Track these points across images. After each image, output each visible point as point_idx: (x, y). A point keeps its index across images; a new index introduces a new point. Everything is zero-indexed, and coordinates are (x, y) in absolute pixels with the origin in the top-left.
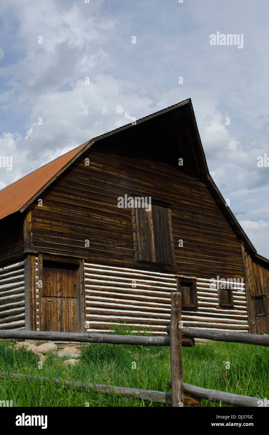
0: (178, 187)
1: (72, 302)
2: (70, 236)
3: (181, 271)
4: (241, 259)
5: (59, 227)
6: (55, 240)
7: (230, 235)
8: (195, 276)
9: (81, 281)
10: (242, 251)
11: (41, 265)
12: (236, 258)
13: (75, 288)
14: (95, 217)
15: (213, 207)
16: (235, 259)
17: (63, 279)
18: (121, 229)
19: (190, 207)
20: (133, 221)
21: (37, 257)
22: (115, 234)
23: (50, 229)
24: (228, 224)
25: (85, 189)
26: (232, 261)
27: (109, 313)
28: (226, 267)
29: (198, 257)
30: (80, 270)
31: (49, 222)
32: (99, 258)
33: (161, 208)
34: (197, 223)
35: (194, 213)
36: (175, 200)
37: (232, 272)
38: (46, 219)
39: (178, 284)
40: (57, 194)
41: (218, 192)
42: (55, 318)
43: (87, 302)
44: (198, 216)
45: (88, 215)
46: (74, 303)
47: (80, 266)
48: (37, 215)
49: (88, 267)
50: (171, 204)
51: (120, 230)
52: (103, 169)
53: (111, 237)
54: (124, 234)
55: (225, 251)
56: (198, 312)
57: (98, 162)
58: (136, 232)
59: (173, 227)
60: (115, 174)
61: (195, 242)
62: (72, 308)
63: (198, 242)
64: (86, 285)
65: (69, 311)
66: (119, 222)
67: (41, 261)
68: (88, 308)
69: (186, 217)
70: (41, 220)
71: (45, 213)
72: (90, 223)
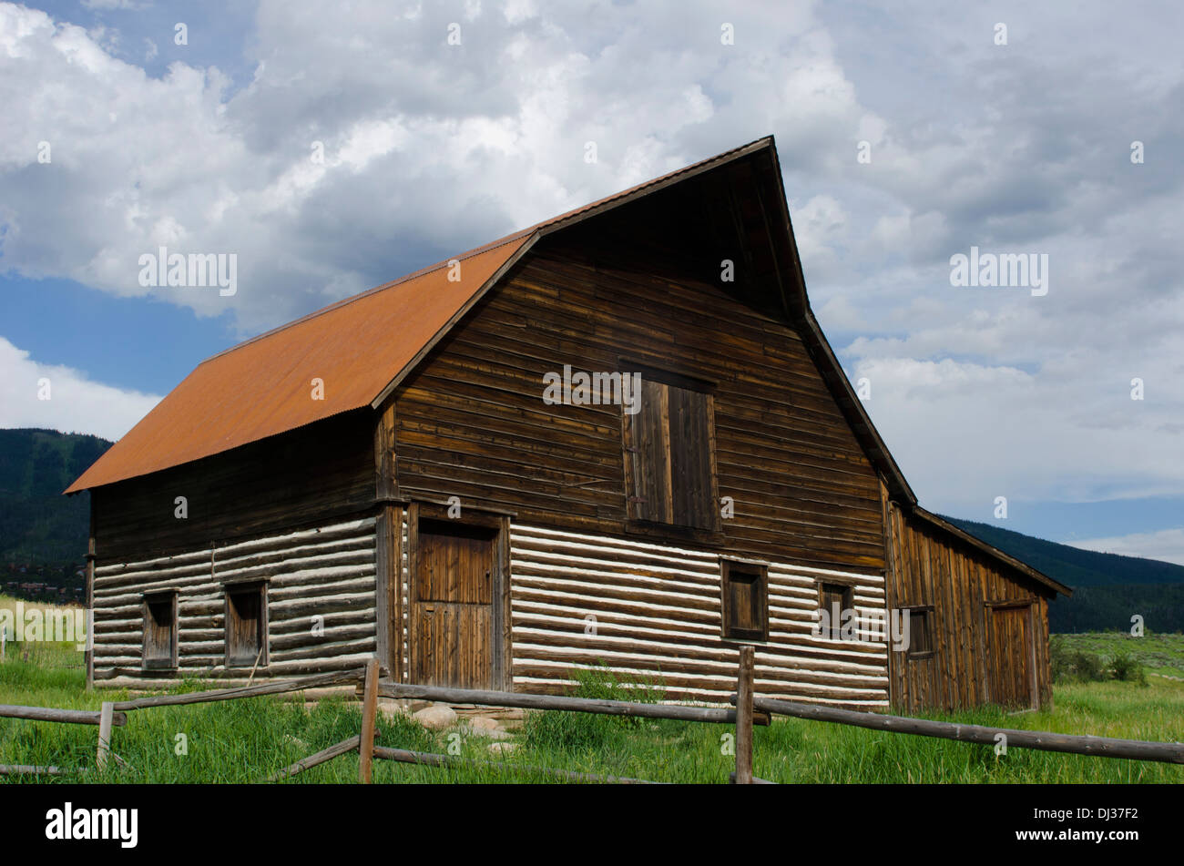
0: (733, 341)
1: (481, 614)
2: (480, 462)
3: (732, 544)
4: (879, 517)
5: (456, 441)
6: (445, 470)
7: (854, 460)
8: (764, 557)
9: (501, 567)
10: (881, 499)
11: (415, 528)
12: (867, 515)
13: (488, 581)
15: (816, 391)
16: (863, 517)
17: (461, 561)
18: (595, 445)
19: (760, 390)
20: (624, 426)
21: (405, 510)
22: (582, 456)
23: (435, 446)
24: (850, 432)
25: (516, 349)
26: (855, 524)
27: (563, 642)
28: (841, 536)
29: (773, 512)
30: (500, 540)
31: (432, 429)
32: (544, 514)
33: (690, 393)
34: (775, 430)
35: (769, 405)
36: (724, 373)
37: (854, 550)
38: (427, 421)
39: (724, 577)
40: (451, 362)
41: (829, 353)
42: (441, 649)
43: (515, 614)
44: (778, 412)
45: (520, 412)
46: (484, 617)
47: (501, 531)
48: (407, 412)
49: (519, 533)
50: (715, 385)
51: (592, 447)
52: (558, 299)
53: (568, 465)
54: (601, 456)
55: (840, 498)
56: (769, 644)
57: (546, 285)
58: (630, 452)
59: (718, 440)
60: (584, 311)
61: (768, 475)
62: (479, 627)
63: (776, 476)
64: (514, 577)
65: (472, 635)
66: (591, 428)
67: (415, 519)
68: (515, 629)
69: (748, 415)
70: (415, 425)
71: (425, 408)
72: (527, 431)
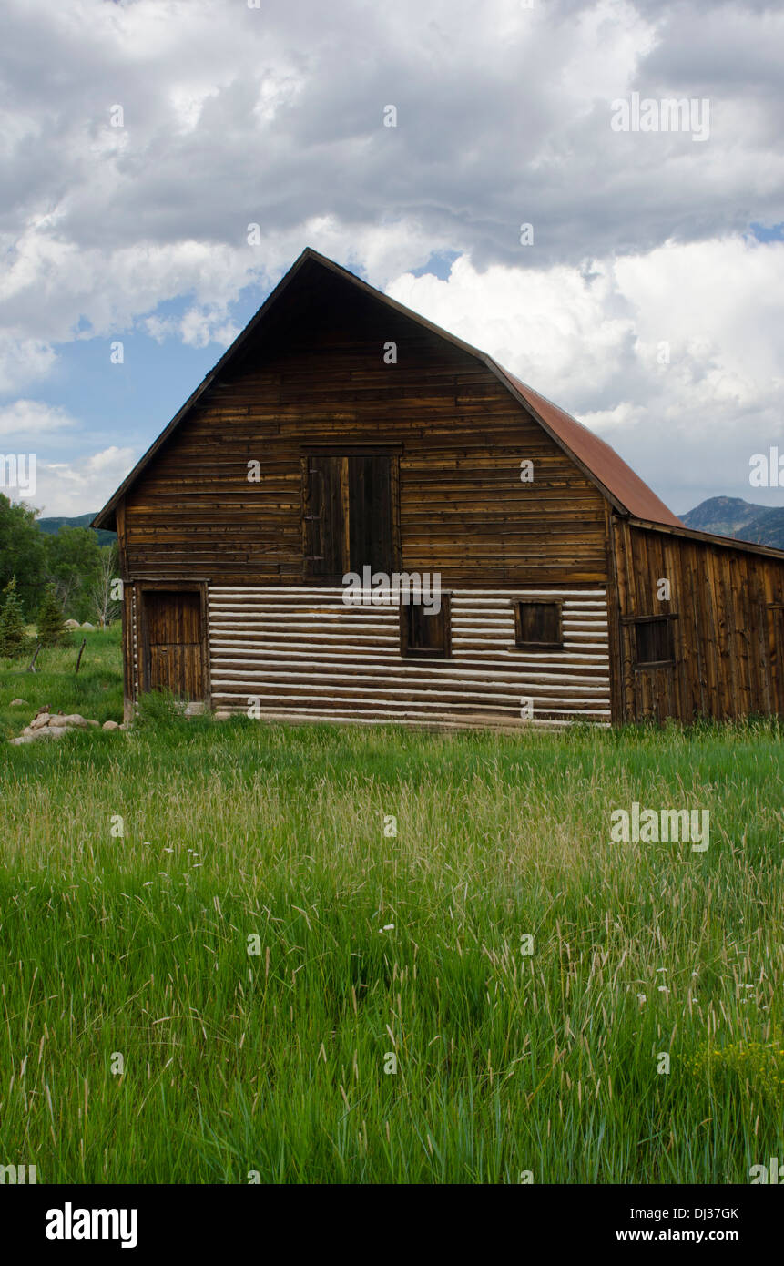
2: (186, 547)
5: (170, 535)
6: (161, 557)
11: (140, 598)
14: (230, 506)
18: (279, 519)
21: (134, 587)
22: (267, 529)
23: (153, 542)
30: (201, 599)
31: (152, 530)
32: (236, 576)
38: (148, 526)
40: (164, 482)
43: (213, 650)
45: (215, 506)
47: (202, 592)
48: (134, 523)
49: (216, 592)
51: (276, 521)
53: (258, 537)
54: (284, 527)
58: (308, 520)
64: (213, 624)
66: (275, 506)
67: (139, 593)
68: (213, 660)
70: (140, 530)
71: (146, 518)
72: (220, 518)
